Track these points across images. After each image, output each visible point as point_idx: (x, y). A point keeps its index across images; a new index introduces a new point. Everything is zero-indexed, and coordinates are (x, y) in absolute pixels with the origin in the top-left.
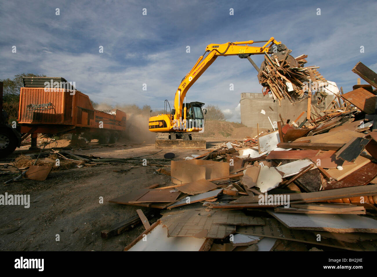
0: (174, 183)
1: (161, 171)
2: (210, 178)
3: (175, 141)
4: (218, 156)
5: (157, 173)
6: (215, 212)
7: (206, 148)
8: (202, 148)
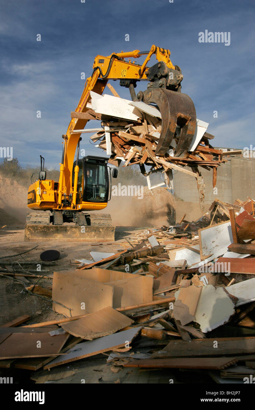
0: (57, 311)
1: (35, 289)
2: (120, 307)
3: (61, 227)
4: (134, 260)
5: (27, 292)
6: (128, 374)
7: (114, 239)
8: (109, 239)
